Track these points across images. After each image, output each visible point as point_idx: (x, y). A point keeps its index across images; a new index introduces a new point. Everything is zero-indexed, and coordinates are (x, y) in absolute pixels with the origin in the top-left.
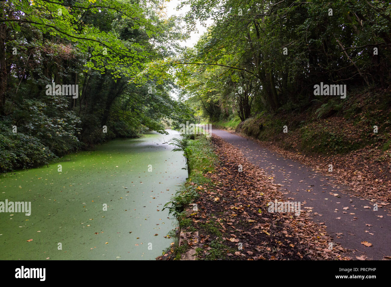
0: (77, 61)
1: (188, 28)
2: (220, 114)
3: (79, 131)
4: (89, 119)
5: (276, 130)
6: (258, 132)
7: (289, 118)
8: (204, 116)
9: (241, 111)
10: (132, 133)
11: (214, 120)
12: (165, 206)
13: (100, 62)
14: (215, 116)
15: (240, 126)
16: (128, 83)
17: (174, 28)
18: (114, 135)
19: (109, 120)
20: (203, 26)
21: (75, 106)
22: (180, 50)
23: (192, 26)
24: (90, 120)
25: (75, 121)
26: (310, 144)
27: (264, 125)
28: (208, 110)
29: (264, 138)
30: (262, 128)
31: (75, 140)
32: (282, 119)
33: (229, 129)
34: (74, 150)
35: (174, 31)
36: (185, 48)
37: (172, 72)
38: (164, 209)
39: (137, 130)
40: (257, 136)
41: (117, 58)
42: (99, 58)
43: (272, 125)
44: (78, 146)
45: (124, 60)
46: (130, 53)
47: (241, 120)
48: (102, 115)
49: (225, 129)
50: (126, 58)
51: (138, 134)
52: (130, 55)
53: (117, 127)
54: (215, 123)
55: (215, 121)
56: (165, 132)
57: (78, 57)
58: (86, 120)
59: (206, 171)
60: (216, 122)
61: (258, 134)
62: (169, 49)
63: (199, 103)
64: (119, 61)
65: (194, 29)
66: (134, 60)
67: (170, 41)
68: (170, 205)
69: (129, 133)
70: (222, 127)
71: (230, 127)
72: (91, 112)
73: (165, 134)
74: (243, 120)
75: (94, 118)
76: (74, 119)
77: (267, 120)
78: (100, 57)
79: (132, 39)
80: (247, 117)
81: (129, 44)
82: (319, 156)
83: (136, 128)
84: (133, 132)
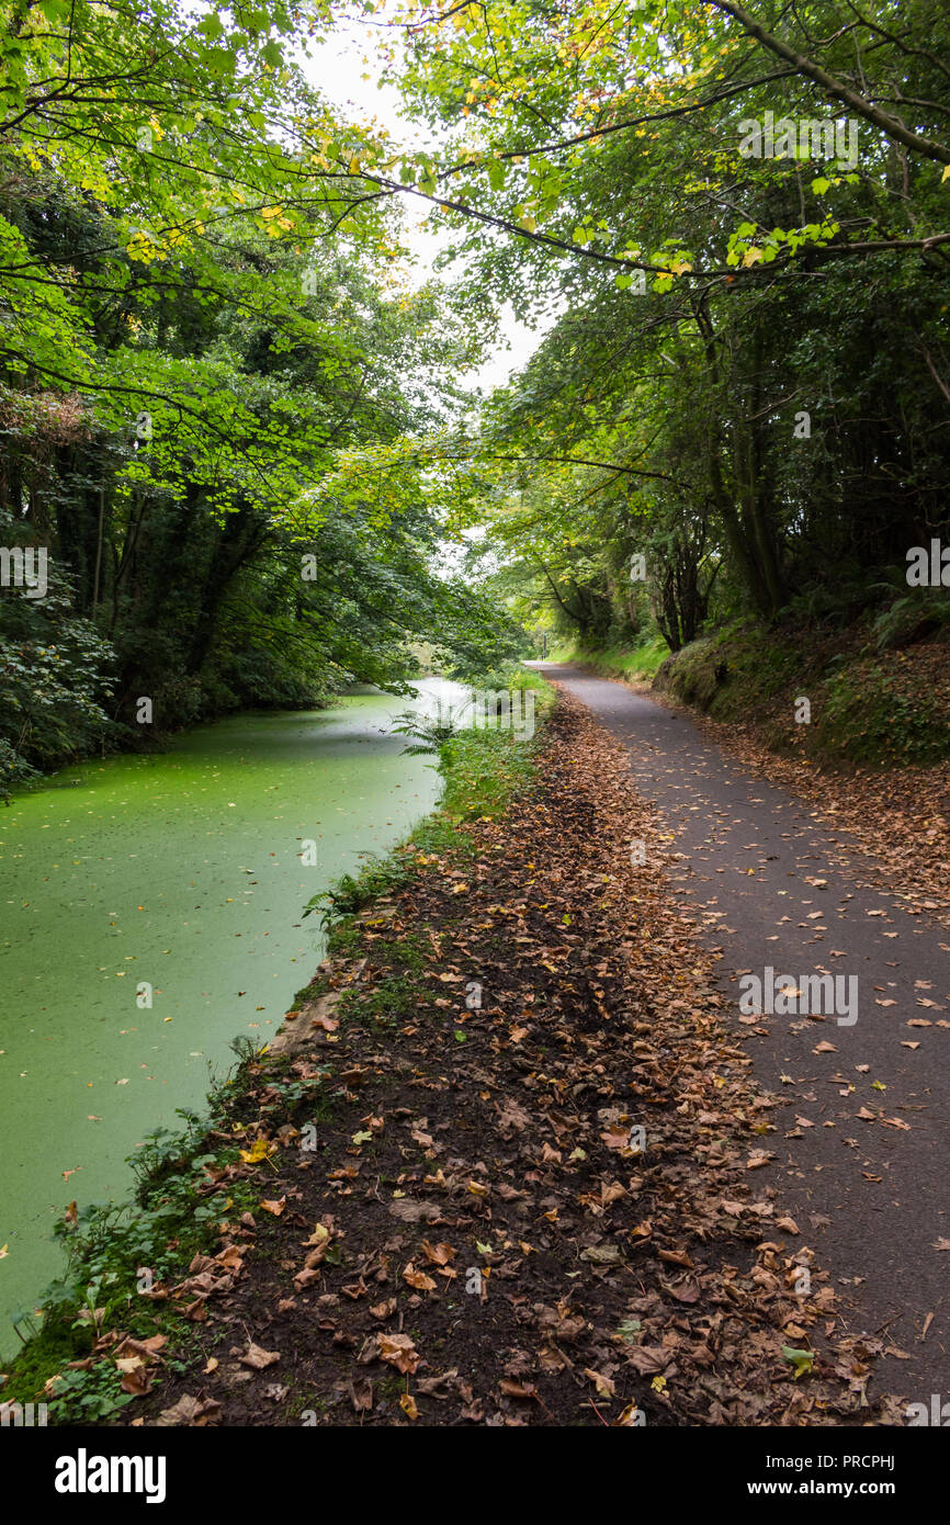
0: (101, 449)
1: (472, 334)
2: (609, 625)
3: (108, 687)
4: (146, 644)
5: (763, 685)
6: (709, 693)
7: (807, 645)
8: (561, 631)
9: (669, 615)
10: (299, 693)
11: (592, 646)
12: (312, 902)
13: (171, 463)
14: (595, 631)
15: (665, 670)
16: (270, 524)
17: (436, 324)
18: (236, 699)
19: (218, 646)
20: (526, 325)
21: (100, 600)
22: (457, 402)
23: (488, 326)
24: (147, 649)
25: (95, 654)
26: (840, 733)
27: (731, 666)
28: (569, 608)
29: (725, 711)
30: (722, 675)
31: (95, 718)
32: (786, 647)
33: (636, 677)
34: (92, 750)
35: (438, 336)
36: (476, 394)
37: (432, 478)
38: (308, 913)
39: (314, 682)
40: (706, 705)
41: (224, 448)
42: (167, 448)
43: (755, 667)
44: (108, 737)
45: (247, 456)
46: (265, 433)
47: (669, 651)
48: (191, 628)
49: (623, 679)
50: (252, 447)
51: (321, 696)
52: (267, 440)
53: (246, 669)
54: (596, 654)
55: (595, 650)
56: (407, 690)
57: (102, 438)
58: (134, 649)
59: (474, 816)
60: (600, 651)
61: (711, 699)
62: (418, 398)
63: (538, 585)
64: (232, 457)
65: (494, 337)
66: (281, 455)
67: (422, 370)
68: (327, 903)
69: (287, 693)
70: (613, 671)
71: (638, 670)
72: (151, 623)
73: (408, 696)
74: (674, 645)
75: (163, 641)
76: (93, 649)
77: (744, 651)
78: (168, 444)
79: (287, 371)
80: (690, 638)
81: (274, 391)
82: (858, 773)
83: (311, 673)
84: (300, 690)
